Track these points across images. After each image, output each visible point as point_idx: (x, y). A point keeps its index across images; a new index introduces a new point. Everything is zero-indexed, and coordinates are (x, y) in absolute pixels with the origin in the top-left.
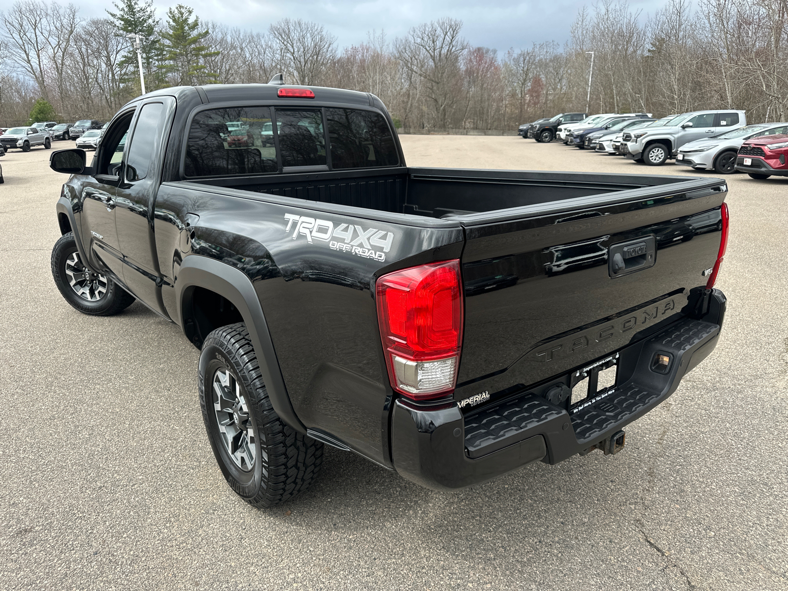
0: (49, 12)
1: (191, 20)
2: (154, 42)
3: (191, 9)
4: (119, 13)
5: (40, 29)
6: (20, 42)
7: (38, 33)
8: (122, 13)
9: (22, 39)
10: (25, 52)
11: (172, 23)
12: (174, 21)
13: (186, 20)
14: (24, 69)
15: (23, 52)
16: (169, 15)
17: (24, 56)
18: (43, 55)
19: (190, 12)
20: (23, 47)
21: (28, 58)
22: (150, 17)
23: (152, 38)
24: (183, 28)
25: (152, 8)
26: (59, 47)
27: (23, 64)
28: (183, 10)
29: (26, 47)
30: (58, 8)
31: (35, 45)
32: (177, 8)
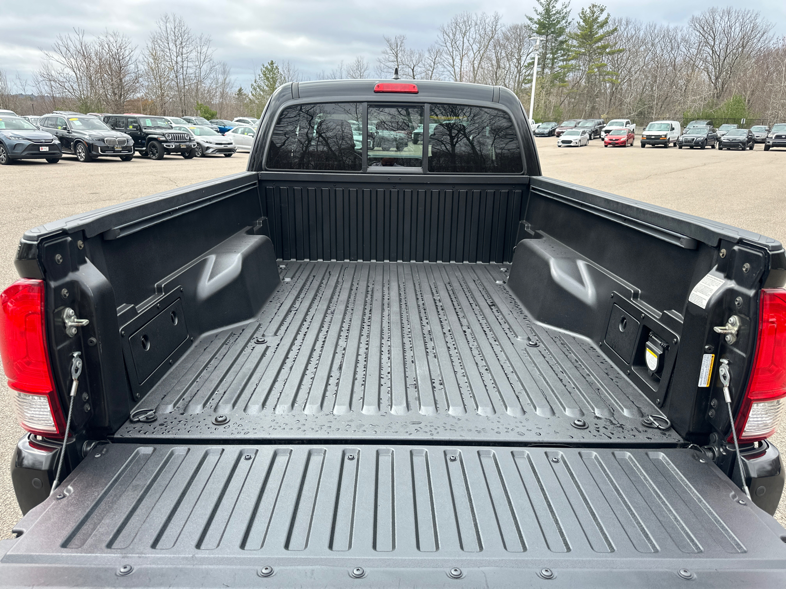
0: (478, 22)
1: (602, 18)
2: (562, 43)
3: (603, 7)
4: (536, 17)
5: (468, 37)
6: (451, 50)
7: (465, 40)
8: (539, 17)
9: (452, 47)
10: (453, 58)
11: (582, 24)
12: (584, 21)
13: (597, 18)
14: (449, 73)
15: (451, 58)
16: (581, 15)
17: (451, 61)
18: (465, 60)
19: (602, 10)
20: (452, 54)
21: (453, 63)
22: (564, 18)
23: (561, 38)
24: (591, 27)
25: (568, 9)
26: (479, 53)
27: (449, 69)
28: (595, 9)
29: (454, 54)
30: (485, 18)
31: (461, 52)
32: (590, 8)
